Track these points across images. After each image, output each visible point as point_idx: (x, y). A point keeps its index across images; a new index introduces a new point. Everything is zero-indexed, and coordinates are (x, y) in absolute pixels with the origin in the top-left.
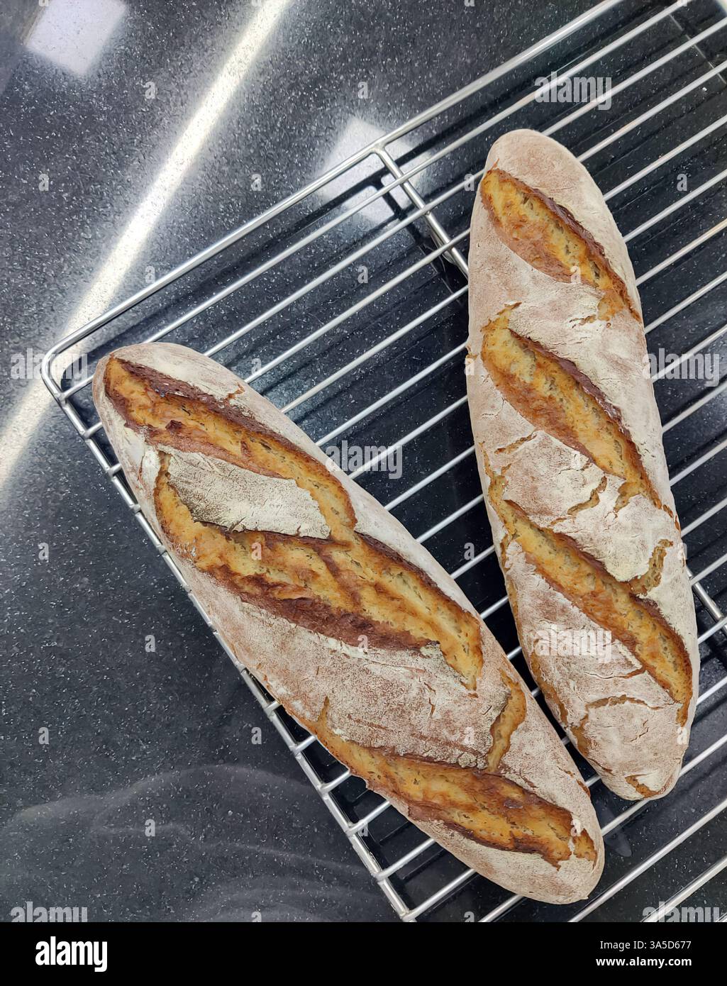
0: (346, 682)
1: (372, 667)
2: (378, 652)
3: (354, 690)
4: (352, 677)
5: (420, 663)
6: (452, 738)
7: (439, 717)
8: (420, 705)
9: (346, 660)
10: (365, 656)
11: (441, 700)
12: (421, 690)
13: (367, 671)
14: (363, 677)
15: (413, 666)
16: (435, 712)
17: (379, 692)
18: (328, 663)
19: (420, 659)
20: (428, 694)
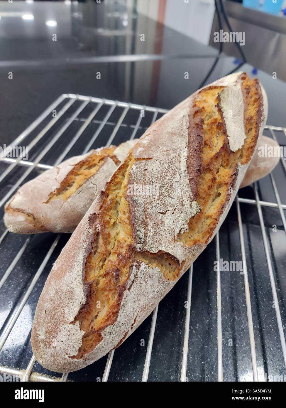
0: (165, 165)
1: (177, 176)
2: (187, 178)
3: (162, 169)
4: (169, 167)
5: (187, 203)
6: (150, 228)
7: (160, 218)
8: (165, 206)
9: (178, 162)
10: (182, 172)
11: (169, 218)
12: (172, 205)
13: (175, 174)
14: (171, 173)
15: (184, 199)
16: (162, 215)
17: (165, 181)
18: (173, 155)
19: (189, 202)
20: (171, 209)
